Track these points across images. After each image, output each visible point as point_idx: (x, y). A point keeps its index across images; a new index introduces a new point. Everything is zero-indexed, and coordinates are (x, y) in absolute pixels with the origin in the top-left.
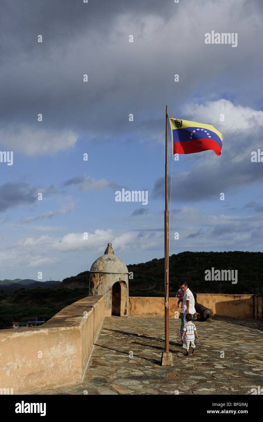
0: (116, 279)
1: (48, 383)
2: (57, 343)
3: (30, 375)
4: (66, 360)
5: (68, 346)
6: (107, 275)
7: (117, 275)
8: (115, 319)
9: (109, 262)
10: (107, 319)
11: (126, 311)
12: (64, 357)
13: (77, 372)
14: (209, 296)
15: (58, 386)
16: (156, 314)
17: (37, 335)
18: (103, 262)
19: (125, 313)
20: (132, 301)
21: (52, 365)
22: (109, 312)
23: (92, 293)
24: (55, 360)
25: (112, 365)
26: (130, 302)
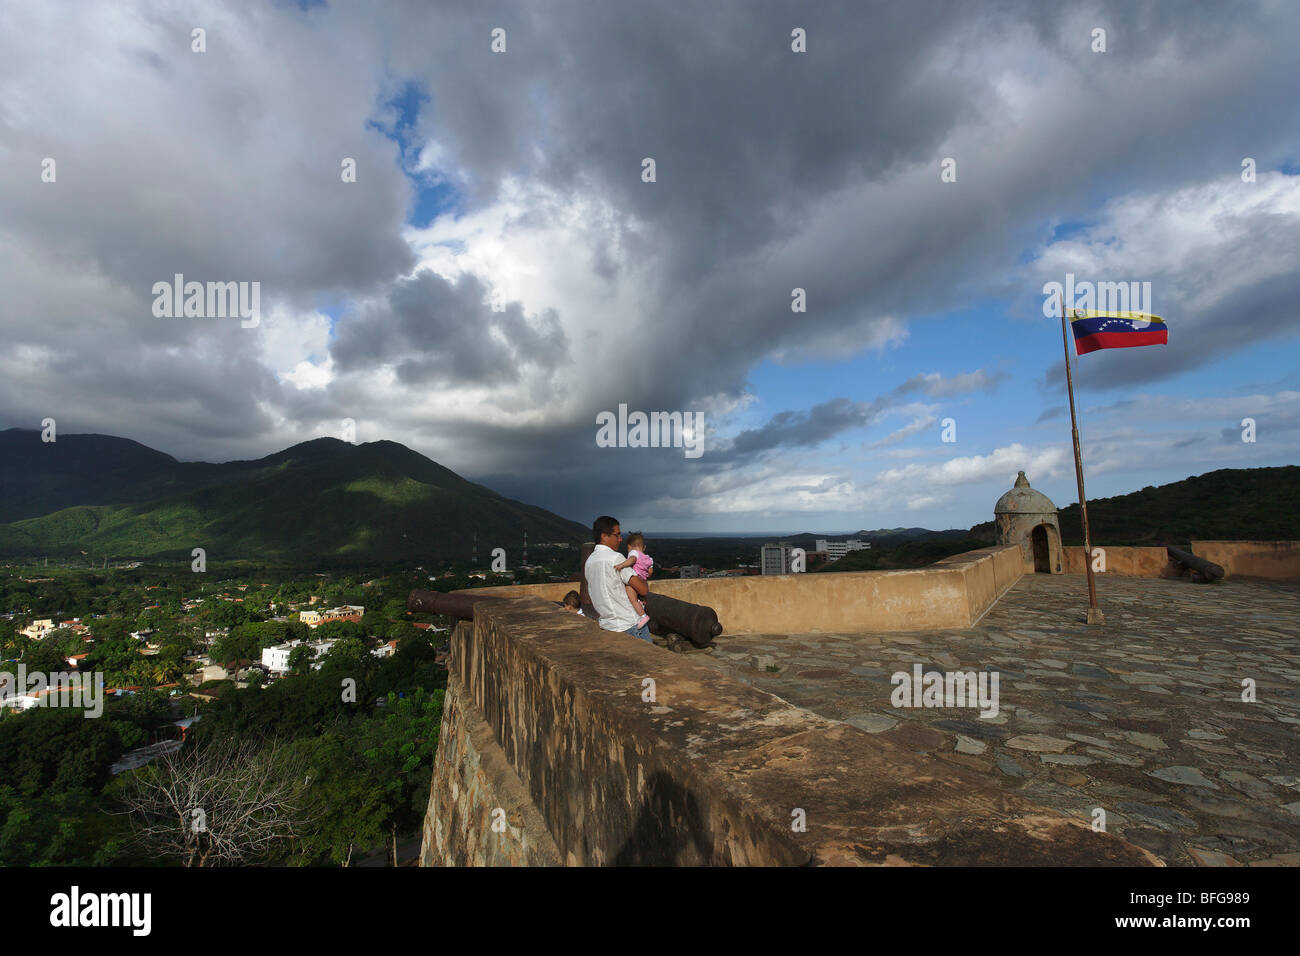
0: (1038, 521)
1: (932, 624)
2: (937, 586)
3: (910, 613)
4: (949, 603)
5: (950, 590)
6: (1021, 516)
7: (1036, 516)
8: (1041, 577)
9: (1023, 498)
10: (1028, 575)
11: (1059, 566)
12: (946, 600)
13: (964, 617)
14: (1218, 545)
15: (943, 628)
16: (1115, 571)
17: (913, 575)
18: (1013, 499)
19: (1059, 569)
20: (1067, 550)
21: (934, 606)
22: (1031, 568)
23: (1001, 541)
24: (936, 601)
25: (1015, 618)
26: (1064, 552)
